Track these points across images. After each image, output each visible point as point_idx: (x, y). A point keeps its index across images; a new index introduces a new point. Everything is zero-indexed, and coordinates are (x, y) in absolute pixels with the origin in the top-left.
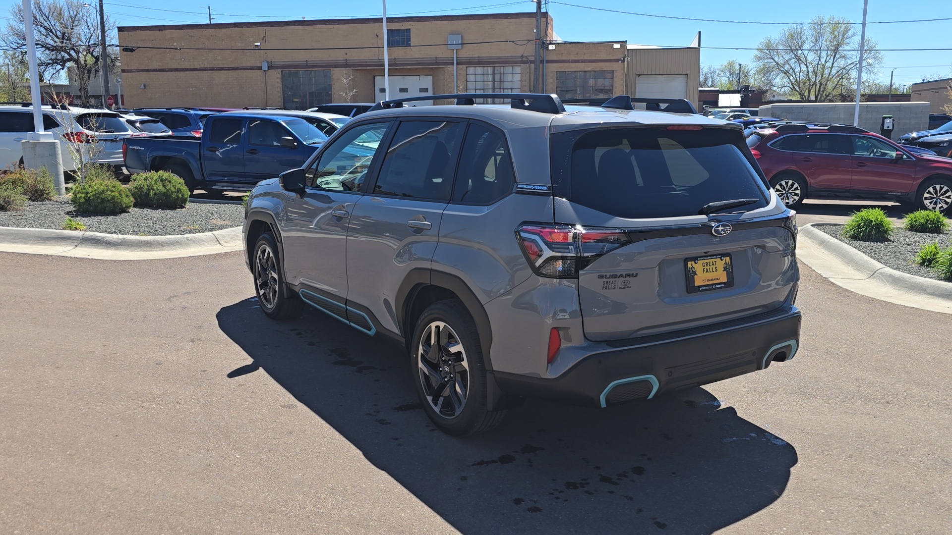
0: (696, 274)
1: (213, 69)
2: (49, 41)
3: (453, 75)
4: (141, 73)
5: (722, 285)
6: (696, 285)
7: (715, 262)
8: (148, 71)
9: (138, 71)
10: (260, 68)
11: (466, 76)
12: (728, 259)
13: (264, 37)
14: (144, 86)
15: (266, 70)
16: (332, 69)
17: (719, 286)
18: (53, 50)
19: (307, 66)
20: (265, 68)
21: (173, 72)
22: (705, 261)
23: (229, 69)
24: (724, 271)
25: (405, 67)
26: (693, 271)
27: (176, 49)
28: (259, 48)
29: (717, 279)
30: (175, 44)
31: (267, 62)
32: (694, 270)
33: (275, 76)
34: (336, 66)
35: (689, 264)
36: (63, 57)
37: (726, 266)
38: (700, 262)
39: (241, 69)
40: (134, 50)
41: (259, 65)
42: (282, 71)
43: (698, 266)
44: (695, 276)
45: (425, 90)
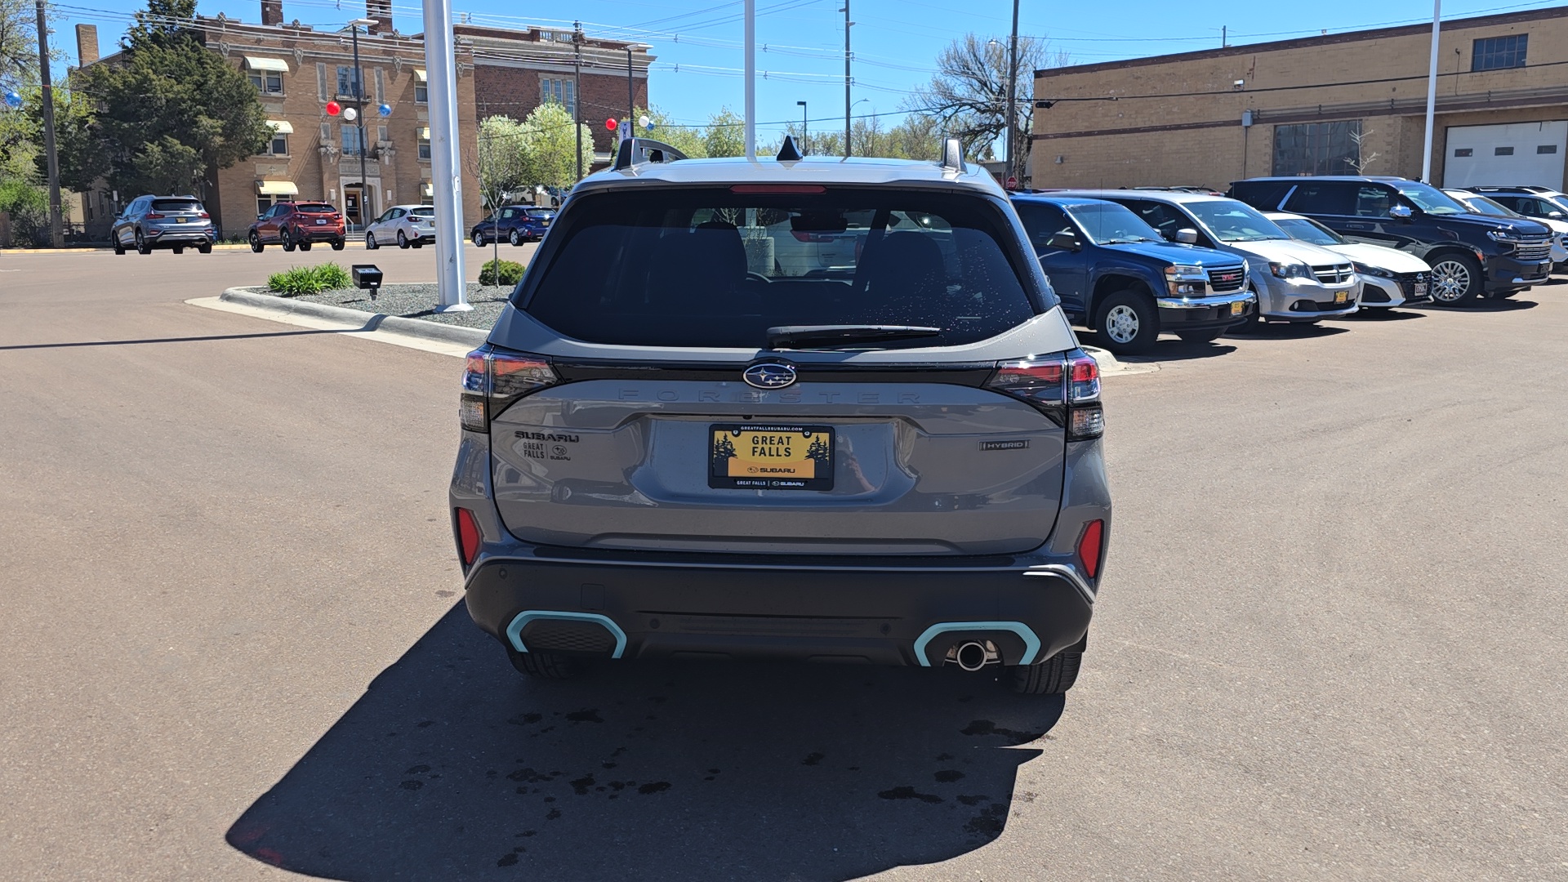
0: (734, 455)
1: (1164, 128)
2: (981, 98)
4: (1059, 139)
5: (799, 484)
6: (729, 475)
7: (788, 438)
8: (1069, 135)
9: (1056, 136)
10: (1239, 123)
12: (824, 437)
13: (1251, 70)
14: (1062, 159)
15: (1249, 124)
16: (1364, 118)
17: (789, 484)
18: (983, 112)
19: (1320, 115)
20: (1247, 121)
21: (1105, 136)
22: (760, 435)
23: (1190, 127)
24: (808, 457)
25: (1509, 108)
26: (725, 448)
27: (1110, 99)
28: (1241, 89)
29: (789, 471)
30: (1112, 91)
31: (1252, 112)
32: (729, 447)
33: (1264, 132)
34: (1372, 113)
35: (719, 435)
36: (998, 121)
37: (817, 450)
38: (747, 436)
39: (1208, 126)
40: (1052, 105)
41: (1237, 118)
42: (1275, 126)
43: (742, 443)
44: (731, 459)
45: (1552, 149)
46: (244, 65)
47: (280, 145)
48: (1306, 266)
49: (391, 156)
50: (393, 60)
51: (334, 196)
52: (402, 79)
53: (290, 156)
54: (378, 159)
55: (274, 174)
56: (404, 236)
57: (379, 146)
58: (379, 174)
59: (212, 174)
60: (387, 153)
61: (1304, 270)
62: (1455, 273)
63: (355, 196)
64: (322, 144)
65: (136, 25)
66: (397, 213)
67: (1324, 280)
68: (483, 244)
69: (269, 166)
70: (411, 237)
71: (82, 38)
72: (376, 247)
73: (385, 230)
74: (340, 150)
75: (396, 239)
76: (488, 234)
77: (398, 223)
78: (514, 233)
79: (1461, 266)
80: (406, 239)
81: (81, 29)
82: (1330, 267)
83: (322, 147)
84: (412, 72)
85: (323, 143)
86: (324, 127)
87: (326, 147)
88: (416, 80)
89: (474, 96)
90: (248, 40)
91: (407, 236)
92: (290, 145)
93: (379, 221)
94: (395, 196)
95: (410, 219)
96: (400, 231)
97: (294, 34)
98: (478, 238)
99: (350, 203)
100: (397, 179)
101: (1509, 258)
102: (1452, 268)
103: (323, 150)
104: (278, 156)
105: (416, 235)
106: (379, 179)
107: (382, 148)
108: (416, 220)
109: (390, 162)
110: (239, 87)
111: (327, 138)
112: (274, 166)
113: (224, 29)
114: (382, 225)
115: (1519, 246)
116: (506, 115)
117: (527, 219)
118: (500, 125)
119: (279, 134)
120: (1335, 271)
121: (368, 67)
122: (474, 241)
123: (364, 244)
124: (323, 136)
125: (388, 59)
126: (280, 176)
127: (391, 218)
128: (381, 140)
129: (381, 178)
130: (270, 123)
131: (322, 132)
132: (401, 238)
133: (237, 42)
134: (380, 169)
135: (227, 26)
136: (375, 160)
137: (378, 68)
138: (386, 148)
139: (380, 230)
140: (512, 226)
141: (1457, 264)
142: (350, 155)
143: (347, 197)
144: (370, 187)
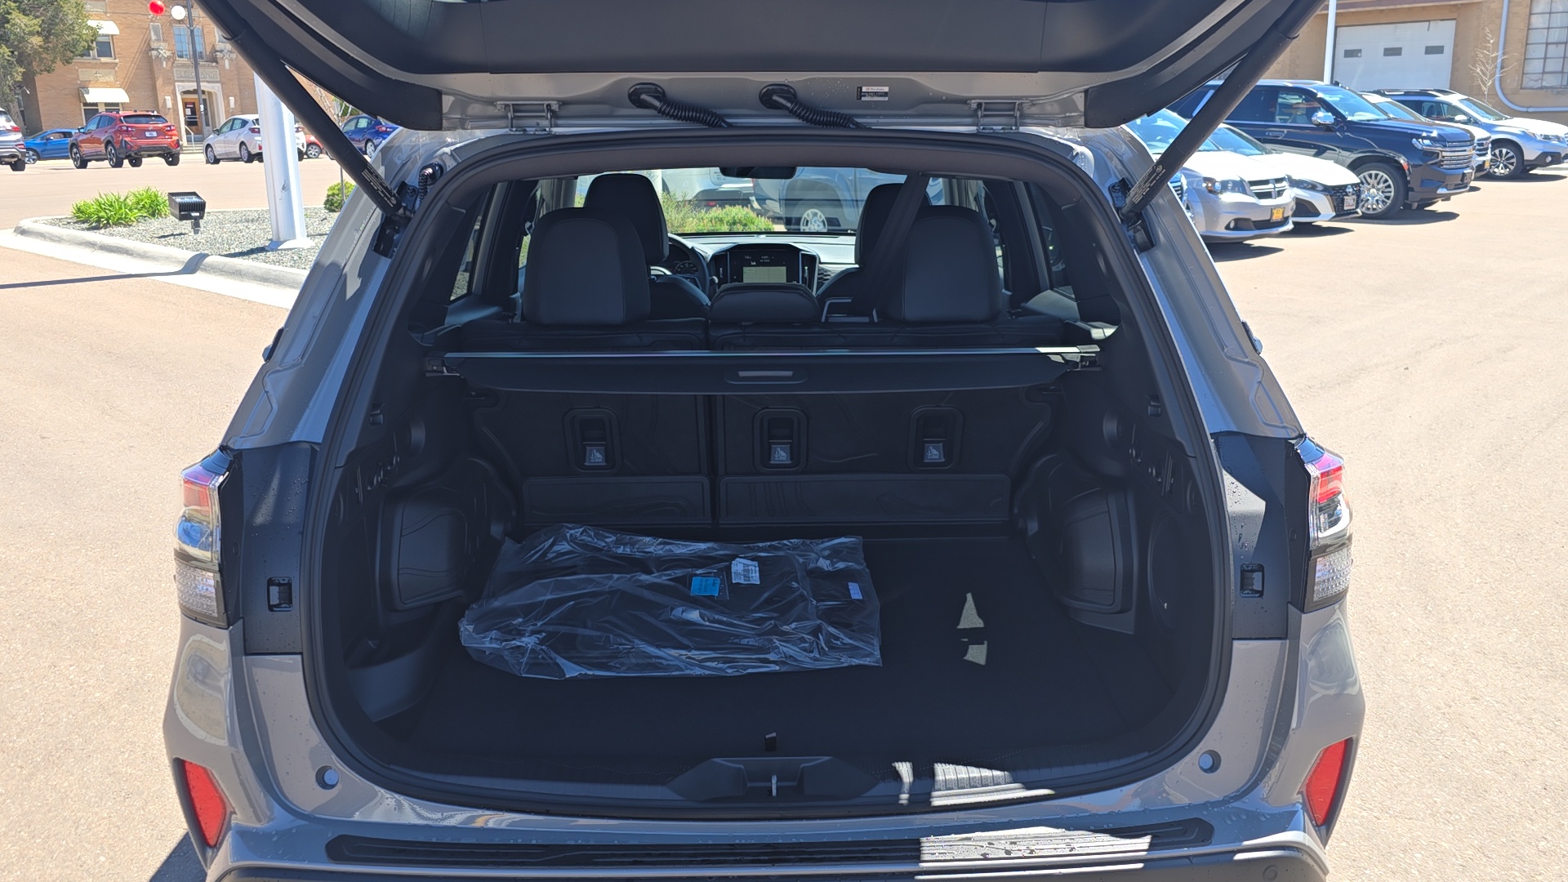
3: (1501, 18)
11: (1529, 19)
25: (1398, 7)
45: (1439, 50)
47: (105, 49)
48: (1242, 181)
49: (231, 60)
51: (169, 104)
53: (117, 61)
54: (217, 63)
55: (101, 80)
56: (247, 149)
57: (217, 49)
58: (219, 79)
59: (29, 79)
60: (227, 56)
61: (1240, 186)
62: (1378, 184)
63: (194, 104)
64: (153, 47)
66: (238, 124)
67: (1261, 195)
69: (94, 71)
70: (254, 151)
72: (217, 161)
73: (225, 142)
74: (173, 54)
75: (238, 152)
77: (239, 134)
78: (370, 144)
79: (1386, 176)
80: (249, 152)
82: (1266, 182)
83: (153, 49)
85: (154, 45)
86: (154, 28)
87: (157, 50)
91: (250, 149)
92: (117, 48)
93: (218, 132)
94: (239, 103)
95: (253, 130)
96: (242, 143)
99: (188, 112)
100: (239, 85)
101: (1435, 167)
102: (1376, 178)
103: (154, 53)
104: (104, 60)
106: (219, 85)
107: (221, 51)
109: (230, 65)
111: (158, 40)
112: (100, 71)
114: (221, 137)
115: (1444, 154)
117: (384, 129)
119: (103, 35)
120: (1271, 186)
123: (203, 157)
124: (154, 37)
126: (107, 83)
127: (231, 129)
128: (219, 42)
129: (222, 84)
130: (92, 23)
131: (152, 33)
132: (243, 152)
134: (220, 74)
136: (214, 64)
138: (226, 51)
139: (219, 142)
140: (368, 137)
141: (1381, 174)
142: (184, 59)
143: (185, 105)
144: (210, 94)
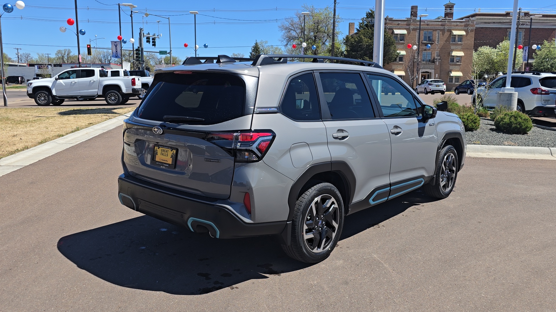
46: (393, 32)
47: (401, 59)
49: (439, 62)
50: (444, 28)
52: (447, 34)
53: (404, 63)
54: (434, 63)
55: (398, 69)
57: (435, 58)
58: (434, 68)
60: (438, 61)
63: (425, 76)
64: (415, 58)
65: (361, 22)
66: (425, 82)
68: (458, 94)
69: (397, 66)
70: (428, 90)
71: (350, 27)
74: (421, 60)
76: (460, 90)
77: (425, 86)
78: (469, 90)
81: (350, 24)
83: (415, 59)
84: (451, 32)
88: (452, 34)
89: (474, 39)
90: (395, 24)
92: (404, 59)
93: (420, 85)
94: (439, 76)
95: (429, 84)
96: (425, 88)
97: (411, 21)
98: (457, 92)
100: (440, 70)
104: (400, 62)
105: (430, 90)
106: (434, 70)
107: (436, 59)
108: (431, 85)
109: (438, 64)
110: (389, 40)
112: (398, 66)
113: (388, 21)
116: (488, 46)
118: (486, 50)
119: (401, 55)
121: (435, 31)
122: (455, 92)
125: (442, 28)
126: (400, 69)
128: (436, 56)
130: (398, 51)
131: (416, 54)
132: (425, 91)
133: (391, 25)
134: (435, 66)
135: (389, 20)
136: (433, 63)
137: (438, 31)
138: (438, 59)
139: (420, 88)
140: (469, 87)
142: (424, 62)
143: (422, 76)
144: (430, 73)
